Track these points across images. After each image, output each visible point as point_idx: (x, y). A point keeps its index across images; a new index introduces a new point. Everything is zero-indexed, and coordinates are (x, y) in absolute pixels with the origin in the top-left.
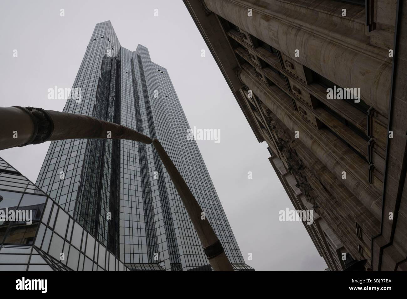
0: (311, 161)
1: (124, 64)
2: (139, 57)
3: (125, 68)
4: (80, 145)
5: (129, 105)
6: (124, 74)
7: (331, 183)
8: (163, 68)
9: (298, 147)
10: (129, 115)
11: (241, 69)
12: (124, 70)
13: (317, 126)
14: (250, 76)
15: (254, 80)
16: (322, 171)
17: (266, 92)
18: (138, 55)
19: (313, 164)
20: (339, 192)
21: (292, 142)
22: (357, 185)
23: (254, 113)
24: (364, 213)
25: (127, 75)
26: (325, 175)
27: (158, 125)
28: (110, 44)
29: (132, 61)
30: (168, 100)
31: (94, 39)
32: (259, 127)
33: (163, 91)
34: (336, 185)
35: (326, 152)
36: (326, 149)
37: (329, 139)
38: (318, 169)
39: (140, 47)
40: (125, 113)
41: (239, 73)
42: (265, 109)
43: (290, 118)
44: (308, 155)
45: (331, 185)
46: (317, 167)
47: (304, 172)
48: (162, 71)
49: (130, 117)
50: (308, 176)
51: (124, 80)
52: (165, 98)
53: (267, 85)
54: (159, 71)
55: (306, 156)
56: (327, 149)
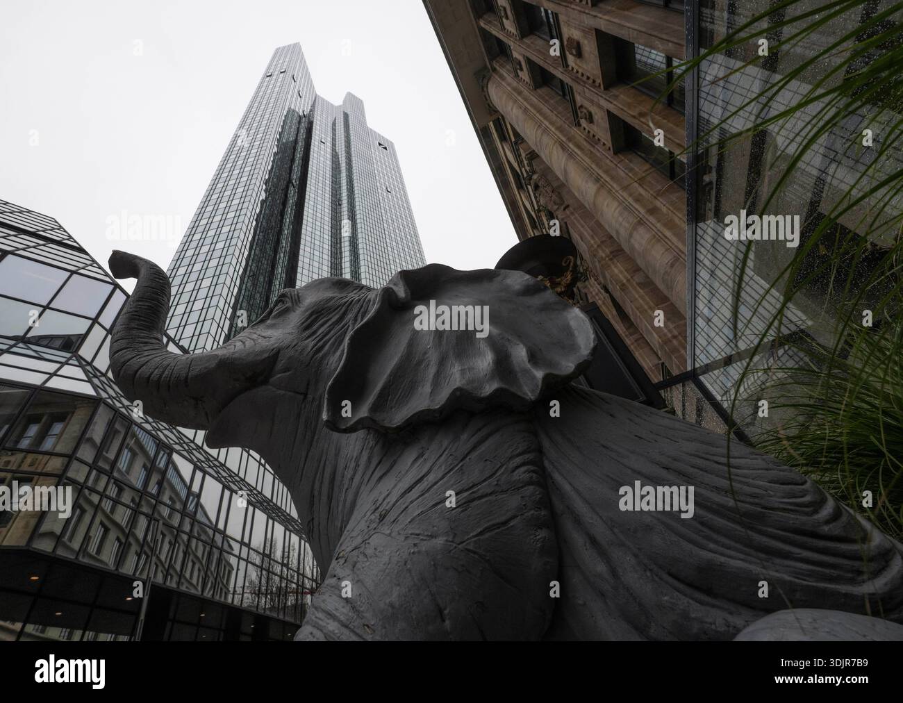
0: (592, 242)
1: (318, 127)
2: (346, 116)
3: (320, 134)
4: (225, 250)
5: (320, 199)
6: (316, 143)
7: (625, 281)
8: (387, 140)
9: (573, 218)
10: (319, 215)
11: (491, 71)
12: (317, 138)
13: (611, 149)
14: (503, 83)
15: (509, 89)
16: (611, 259)
17: (529, 107)
18: (344, 112)
19: (595, 246)
20: (637, 296)
21: (564, 209)
22: (672, 264)
23: (520, 195)
24: (680, 334)
25: (322, 146)
26: (615, 267)
27: (364, 236)
28: (295, 87)
29: (334, 124)
30: (390, 197)
31: (268, 74)
32: (529, 227)
33: (382, 181)
34: (634, 283)
35: (621, 204)
36: (622, 196)
37: (631, 170)
38: (604, 255)
39: (352, 99)
40: (311, 211)
41: (485, 81)
42: (525, 152)
43: (562, 148)
44: (590, 231)
45: (623, 285)
46: (604, 251)
47: (586, 287)
48: (384, 146)
49: (319, 220)
50: (591, 293)
51: (315, 155)
52: (385, 194)
53: (530, 89)
54: (380, 144)
55: (585, 233)
56: (625, 196)
